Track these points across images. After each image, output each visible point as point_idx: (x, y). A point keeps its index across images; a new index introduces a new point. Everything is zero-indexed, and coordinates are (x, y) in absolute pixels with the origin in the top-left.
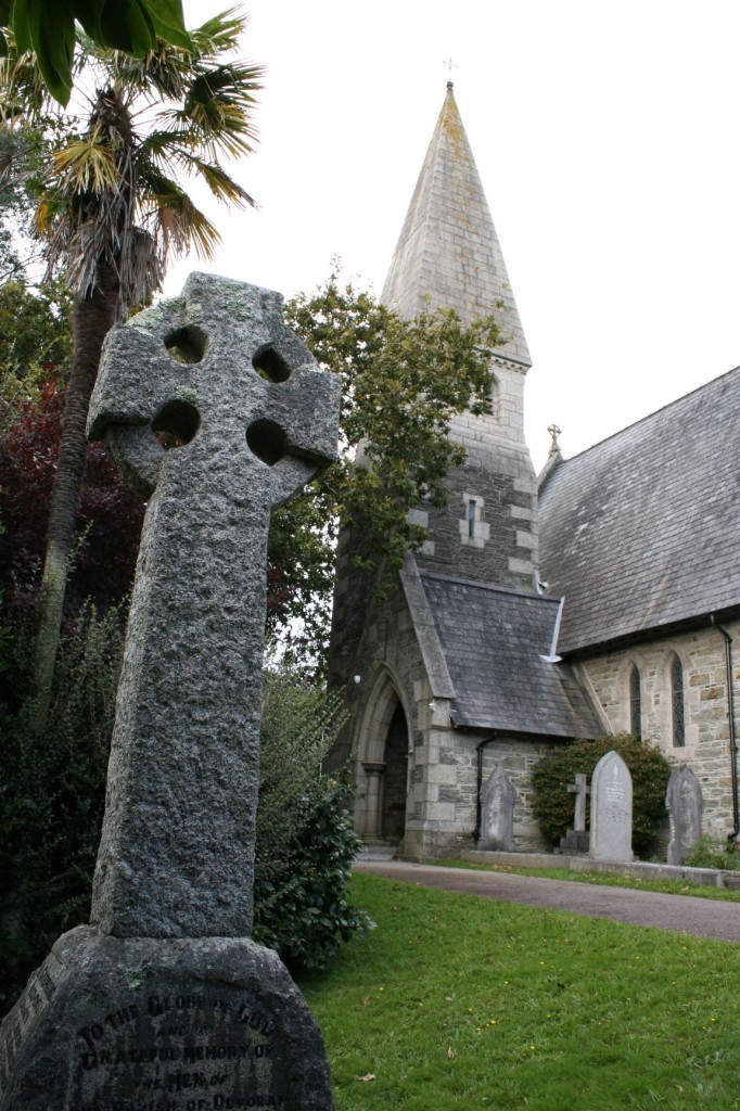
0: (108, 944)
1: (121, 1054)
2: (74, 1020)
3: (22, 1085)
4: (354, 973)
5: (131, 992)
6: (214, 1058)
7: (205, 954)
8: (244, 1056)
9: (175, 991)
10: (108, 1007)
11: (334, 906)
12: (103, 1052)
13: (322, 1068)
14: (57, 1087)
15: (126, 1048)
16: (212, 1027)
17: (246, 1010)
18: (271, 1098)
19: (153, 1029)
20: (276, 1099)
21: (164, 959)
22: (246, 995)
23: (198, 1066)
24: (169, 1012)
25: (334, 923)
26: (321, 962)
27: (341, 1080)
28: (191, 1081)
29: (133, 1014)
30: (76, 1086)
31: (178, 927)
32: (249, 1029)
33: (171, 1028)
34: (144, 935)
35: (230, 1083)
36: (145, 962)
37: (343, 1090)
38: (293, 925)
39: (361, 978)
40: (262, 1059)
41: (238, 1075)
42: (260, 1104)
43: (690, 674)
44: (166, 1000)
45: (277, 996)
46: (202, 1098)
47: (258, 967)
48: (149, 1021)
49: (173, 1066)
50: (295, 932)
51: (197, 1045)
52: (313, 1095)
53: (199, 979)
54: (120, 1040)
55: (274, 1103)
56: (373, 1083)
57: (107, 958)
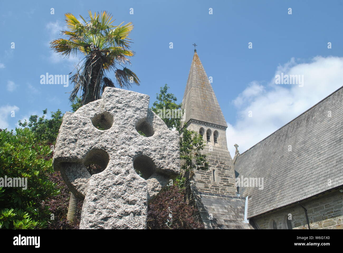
43: (294, 223)
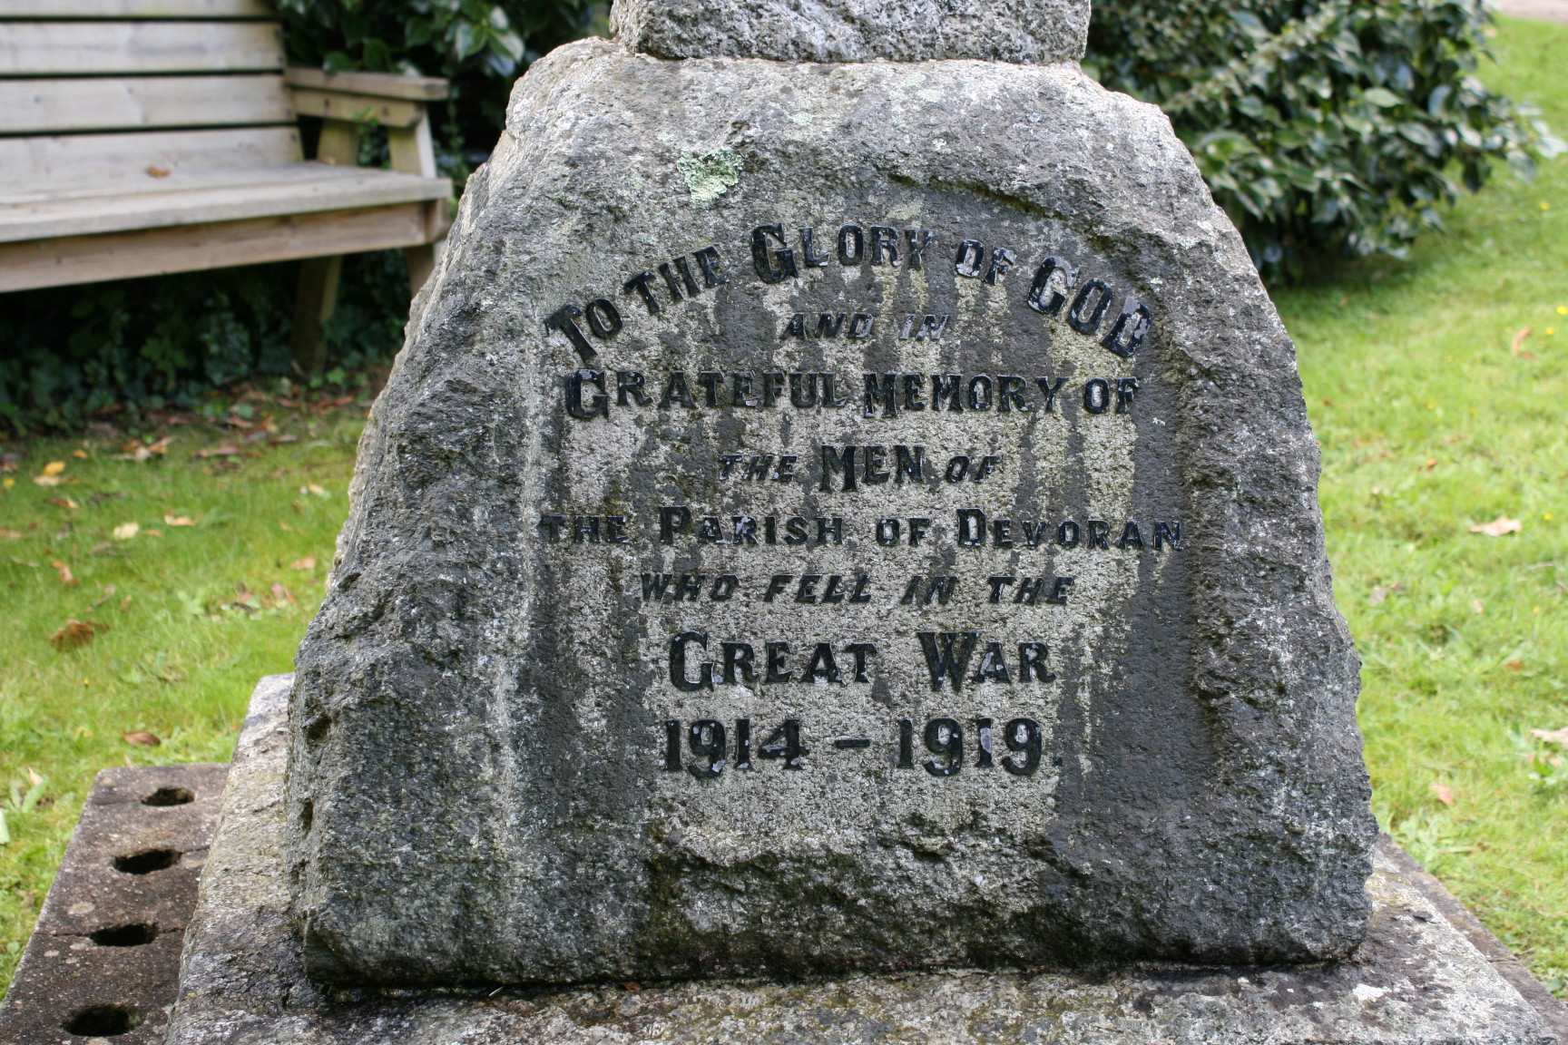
0: (630, 76)
1: (676, 382)
2: (532, 285)
3: (402, 450)
4: (1491, 272)
5: (699, 210)
6: (956, 408)
7: (929, 108)
8: (1049, 409)
9: (832, 213)
10: (633, 253)
11: (1442, 92)
12: (621, 375)
13: (1291, 456)
14: (495, 458)
15: (692, 370)
16: (950, 321)
17: (1056, 275)
18: (1130, 528)
19: (767, 319)
20: (1146, 532)
21: (800, 119)
22: (1057, 232)
23: (906, 429)
24: (818, 273)
25: (1440, 137)
26: (1397, 240)
27: (1420, 528)
28: (889, 466)
29: (706, 273)
30: (551, 462)
31: (848, 29)
32: (1065, 333)
33: (824, 320)
34: (744, 50)
35: (1007, 479)
36: (739, 125)
37: (1429, 552)
38: (1320, 134)
39: (1508, 285)
40: (1101, 420)
41: (1029, 461)
42: (1098, 542)
44: (807, 239)
45: (1157, 242)
46: (923, 514)
47: (1098, 152)
48: (756, 295)
49: (832, 425)
50: (1329, 158)
51: (904, 369)
52: (1260, 528)
53: (905, 181)
54: (672, 346)
55: (1138, 544)
56: (1513, 543)
57: (628, 115)
